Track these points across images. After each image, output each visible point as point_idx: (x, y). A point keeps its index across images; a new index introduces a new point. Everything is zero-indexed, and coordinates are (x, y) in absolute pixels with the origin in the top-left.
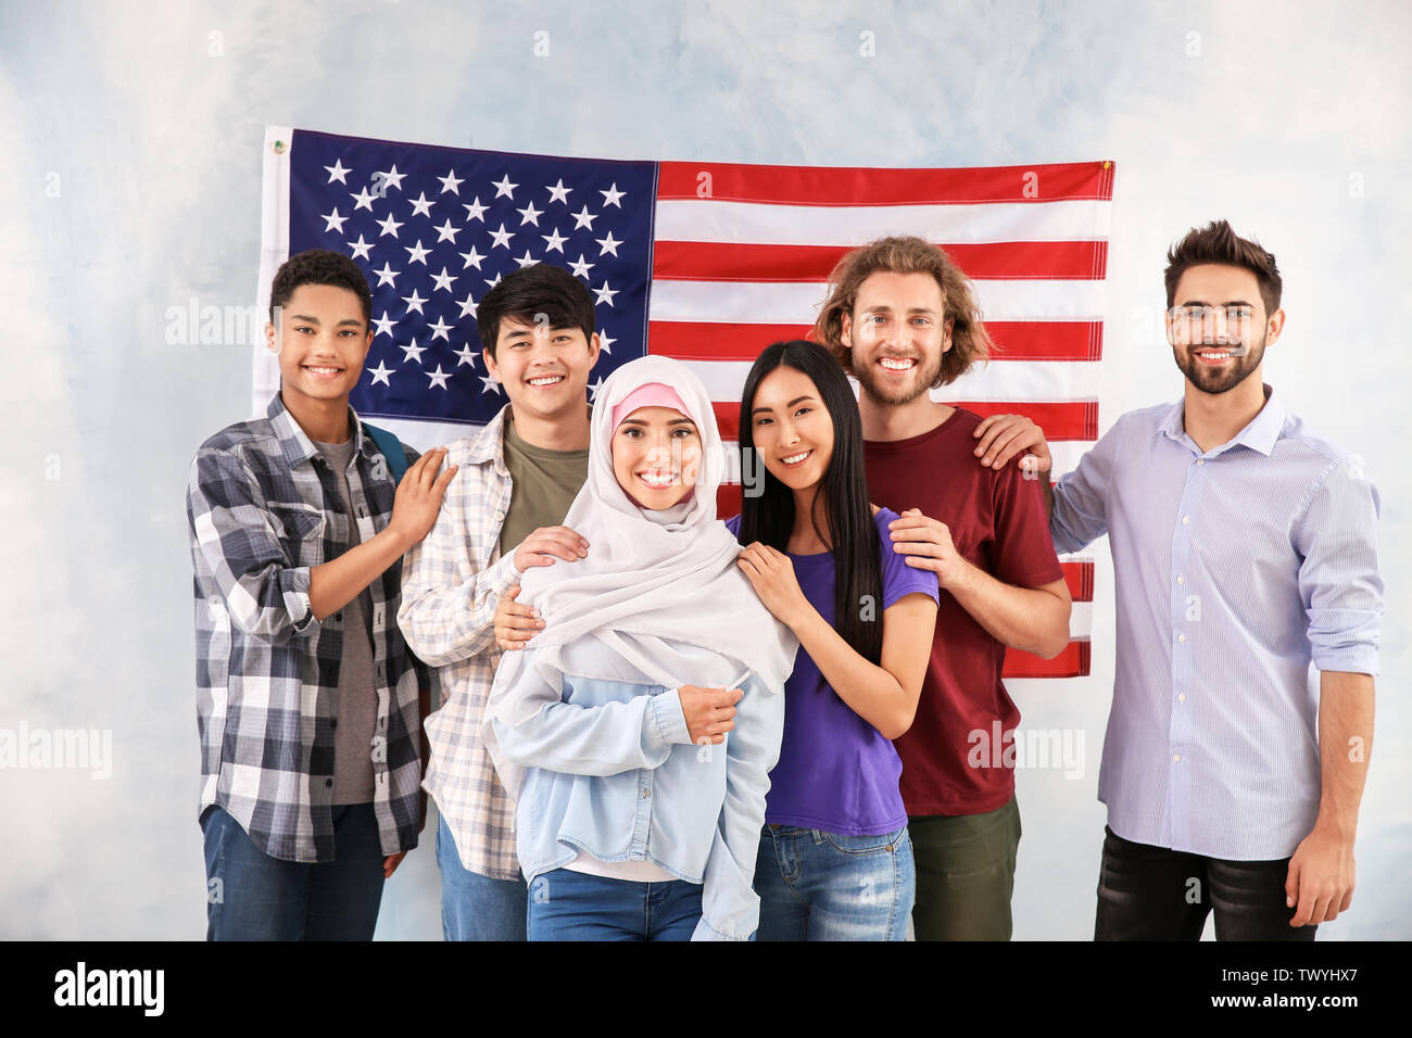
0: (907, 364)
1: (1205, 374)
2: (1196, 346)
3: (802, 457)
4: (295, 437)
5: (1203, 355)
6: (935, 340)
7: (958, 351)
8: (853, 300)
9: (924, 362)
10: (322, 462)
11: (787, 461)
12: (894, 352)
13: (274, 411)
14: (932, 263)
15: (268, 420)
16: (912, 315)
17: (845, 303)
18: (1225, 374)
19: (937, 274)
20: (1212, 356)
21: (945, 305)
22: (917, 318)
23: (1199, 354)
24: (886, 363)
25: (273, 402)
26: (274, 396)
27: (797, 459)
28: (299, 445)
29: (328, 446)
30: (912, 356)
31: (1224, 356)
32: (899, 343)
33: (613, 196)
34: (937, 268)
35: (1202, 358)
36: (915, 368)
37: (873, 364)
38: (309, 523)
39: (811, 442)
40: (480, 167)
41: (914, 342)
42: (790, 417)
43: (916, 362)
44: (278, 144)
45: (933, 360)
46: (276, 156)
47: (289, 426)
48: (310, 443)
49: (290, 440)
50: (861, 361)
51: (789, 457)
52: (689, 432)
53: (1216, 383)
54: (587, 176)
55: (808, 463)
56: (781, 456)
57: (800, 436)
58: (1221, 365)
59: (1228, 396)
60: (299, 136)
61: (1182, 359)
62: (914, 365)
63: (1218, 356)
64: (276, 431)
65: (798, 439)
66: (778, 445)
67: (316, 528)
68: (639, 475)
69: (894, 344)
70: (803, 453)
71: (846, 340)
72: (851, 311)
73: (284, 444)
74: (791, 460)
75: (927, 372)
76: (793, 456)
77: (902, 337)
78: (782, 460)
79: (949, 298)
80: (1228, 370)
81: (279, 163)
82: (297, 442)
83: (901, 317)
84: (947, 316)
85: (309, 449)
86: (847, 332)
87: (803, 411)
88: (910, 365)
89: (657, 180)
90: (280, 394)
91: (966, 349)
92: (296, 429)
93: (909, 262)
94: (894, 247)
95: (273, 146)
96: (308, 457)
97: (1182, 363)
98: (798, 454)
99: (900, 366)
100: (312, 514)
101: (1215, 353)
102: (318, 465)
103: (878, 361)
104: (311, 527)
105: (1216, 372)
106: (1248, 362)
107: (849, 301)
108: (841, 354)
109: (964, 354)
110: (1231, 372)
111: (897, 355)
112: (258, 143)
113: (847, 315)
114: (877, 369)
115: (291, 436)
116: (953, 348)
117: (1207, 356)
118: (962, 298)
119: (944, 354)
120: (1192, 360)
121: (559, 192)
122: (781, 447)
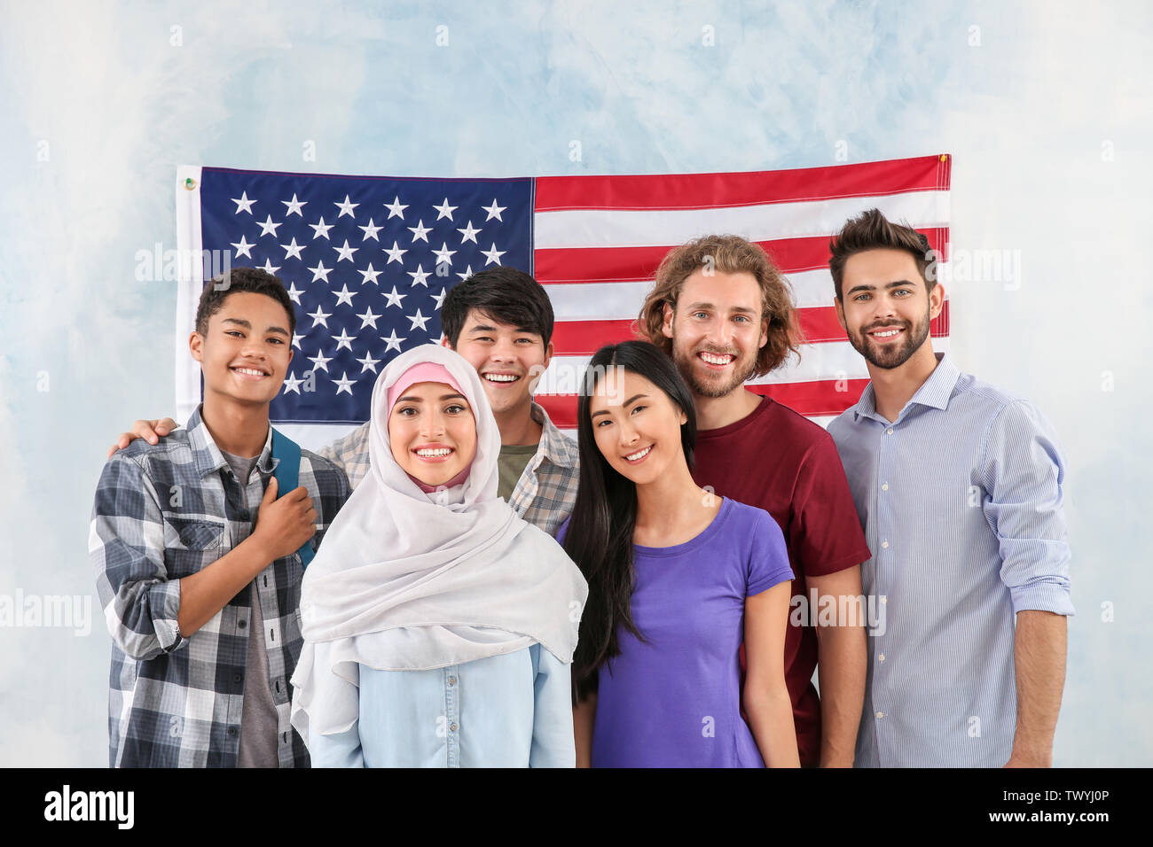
0: (727, 360)
1: (879, 352)
2: (868, 327)
3: (644, 453)
4: (207, 449)
5: (876, 334)
6: (753, 337)
7: (773, 347)
8: (677, 294)
9: (742, 359)
10: (230, 475)
11: (630, 458)
12: (715, 348)
13: (192, 424)
14: (755, 265)
15: (187, 432)
16: (735, 313)
17: (669, 296)
18: (898, 349)
19: (759, 275)
20: (884, 334)
21: (764, 304)
22: (738, 316)
23: (872, 334)
24: (707, 358)
25: (193, 416)
26: (195, 409)
27: (639, 455)
28: (210, 457)
29: (237, 459)
30: (732, 353)
31: (894, 332)
32: (720, 340)
33: (494, 211)
34: (760, 269)
35: (876, 338)
36: (734, 363)
37: (693, 357)
38: (210, 532)
39: (650, 439)
40: (372, 192)
41: (735, 340)
42: (627, 416)
43: (734, 358)
44: (189, 181)
45: (750, 356)
46: (187, 192)
47: (202, 438)
48: (220, 455)
49: (203, 451)
50: (682, 354)
51: (631, 454)
52: (462, 408)
53: (890, 358)
54: (470, 193)
55: (650, 458)
56: (624, 454)
57: (639, 433)
58: (893, 341)
59: (902, 369)
60: (207, 172)
61: (857, 340)
62: (732, 361)
63: (889, 334)
64: (192, 442)
65: (638, 437)
66: (620, 444)
67: (217, 538)
68: (415, 451)
69: (715, 340)
70: (644, 449)
71: (667, 331)
72: (674, 304)
73: (196, 454)
74: (633, 457)
75: (744, 368)
76: (635, 453)
77: (723, 333)
78: (625, 458)
79: (768, 298)
80: (899, 345)
81: (190, 198)
82: (209, 453)
83: (723, 315)
84: (764, 315)
85: (218, 460)
86: (668, 323)
87: (639, 409)
88: (729, 360)
89: (533, 195)
90: (201, 409)
91: (781, 345)
92: (208, 441)
93: (733, 262)
94: (720, 246)
95: (185, 182)
96: (217, 468)
97: (857, 344)
98: (640, 451)
99: (720, 361)
100: (214, 525)
101: (886, 331)
102: (225, 476)
103: (699, 354)
104: (212, 537)
105: (889, 349)
106: (917, 336)
107: (673, 294)
108: (663, 344)
109: (779, 350)
110: (902, 346)
111: (718, 351)
112: (170, 181)
113: (669, 308)
114: (698, 362)
115: (204, 448)
116: (768, 343)
117: (879, 334)
118: (780, 298)
119: (760, 349)
120: (866, 340)
121: (445, 210)
122: (623, 446)
